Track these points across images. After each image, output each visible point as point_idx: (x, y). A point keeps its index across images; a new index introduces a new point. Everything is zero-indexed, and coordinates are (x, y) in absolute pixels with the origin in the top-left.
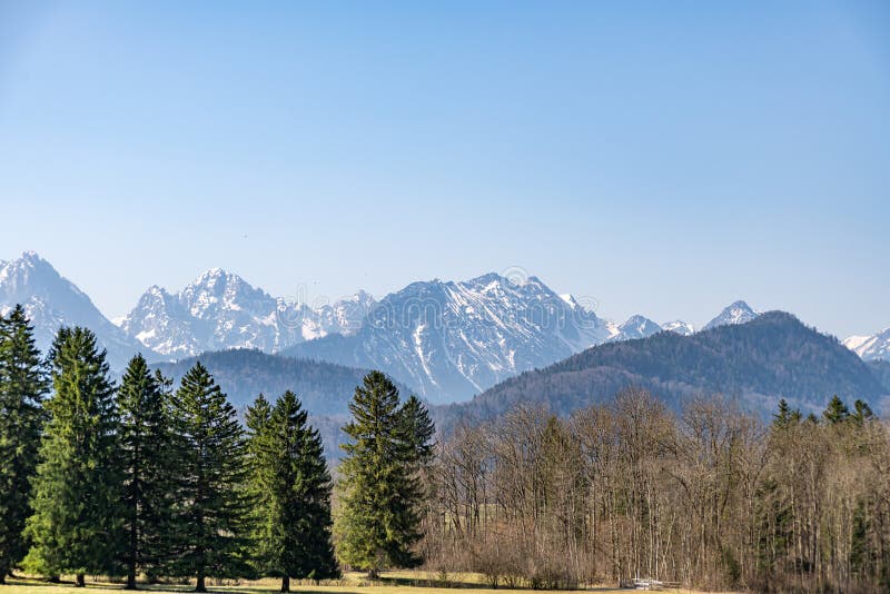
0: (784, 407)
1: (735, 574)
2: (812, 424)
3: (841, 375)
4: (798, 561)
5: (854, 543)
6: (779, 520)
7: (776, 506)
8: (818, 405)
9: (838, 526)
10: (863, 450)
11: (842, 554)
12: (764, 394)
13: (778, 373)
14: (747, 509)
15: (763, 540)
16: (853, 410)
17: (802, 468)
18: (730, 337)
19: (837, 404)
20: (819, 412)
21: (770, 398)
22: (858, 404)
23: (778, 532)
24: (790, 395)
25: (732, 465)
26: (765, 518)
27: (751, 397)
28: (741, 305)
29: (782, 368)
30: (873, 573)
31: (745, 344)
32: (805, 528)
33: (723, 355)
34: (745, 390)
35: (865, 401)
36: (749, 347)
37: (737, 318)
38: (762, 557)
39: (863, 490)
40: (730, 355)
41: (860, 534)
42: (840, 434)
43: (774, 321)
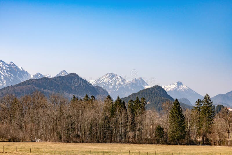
0: (74, 97)
1: (61, 138)
2: (81, 101)
3: (88, 89)
4: (76, 135)
5: (90, 130)
6: (72, 125)
7: (71, 121)
8: (82, 97)
9: (86, 126)
10: (93, 108)
11: (87, 133)
12: (69, 93)
13: (73, 88)
14: (64, 122)
15: (68, 129)
16: (90, 98)
17: (78, 112)
18: (61, 79)
19: (87, 96)
20: (82, 98)
21: (70, 94)
22: (92, 97)
23: (71, 128)
24: (75, 94)
25: (61, 110)
26: (68, 124)
27: (66, 94)
28: (64, 71)
29: (74, 87)
30: (94, 138)
31: (65, 81)
32: (78, 126)
33: (59, 83)
34: (64, 92)
35: (93, 96)
36: (66, 82)
37: (63, 74)
38: (67, 134)
39: (92, 118)
40: (61, 84)
41: (91, 128)
42: (87, 104)
43: (72, 75)
